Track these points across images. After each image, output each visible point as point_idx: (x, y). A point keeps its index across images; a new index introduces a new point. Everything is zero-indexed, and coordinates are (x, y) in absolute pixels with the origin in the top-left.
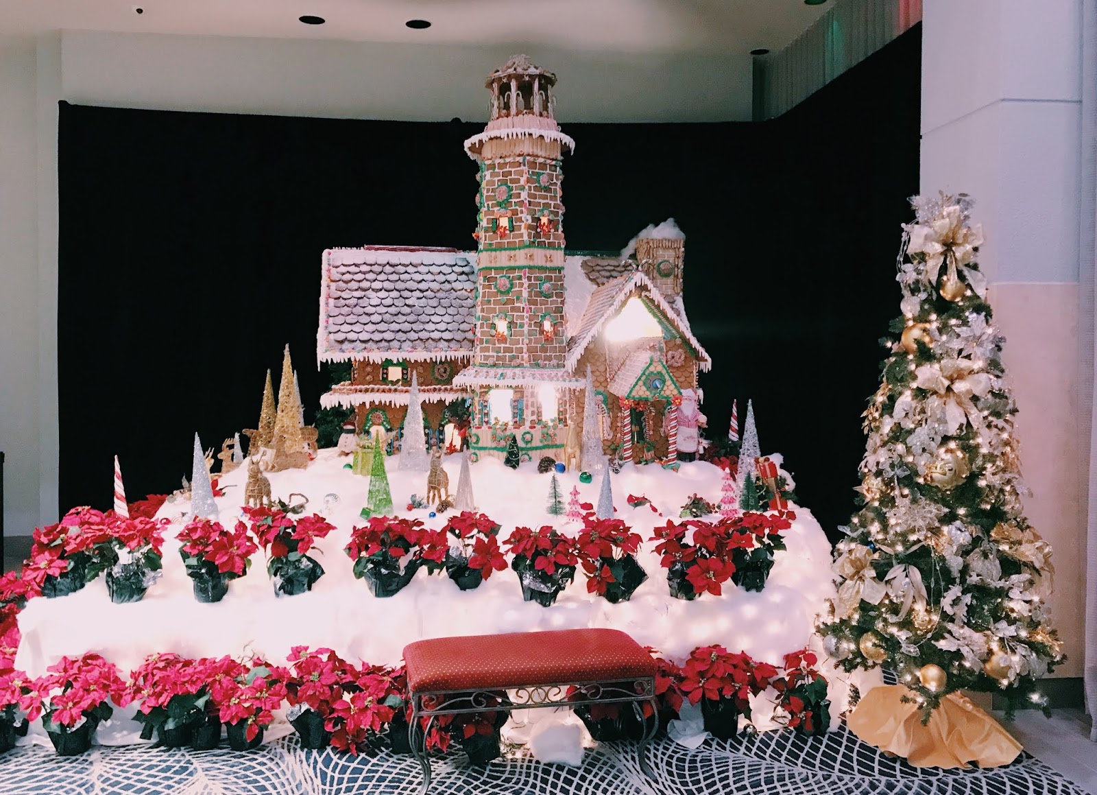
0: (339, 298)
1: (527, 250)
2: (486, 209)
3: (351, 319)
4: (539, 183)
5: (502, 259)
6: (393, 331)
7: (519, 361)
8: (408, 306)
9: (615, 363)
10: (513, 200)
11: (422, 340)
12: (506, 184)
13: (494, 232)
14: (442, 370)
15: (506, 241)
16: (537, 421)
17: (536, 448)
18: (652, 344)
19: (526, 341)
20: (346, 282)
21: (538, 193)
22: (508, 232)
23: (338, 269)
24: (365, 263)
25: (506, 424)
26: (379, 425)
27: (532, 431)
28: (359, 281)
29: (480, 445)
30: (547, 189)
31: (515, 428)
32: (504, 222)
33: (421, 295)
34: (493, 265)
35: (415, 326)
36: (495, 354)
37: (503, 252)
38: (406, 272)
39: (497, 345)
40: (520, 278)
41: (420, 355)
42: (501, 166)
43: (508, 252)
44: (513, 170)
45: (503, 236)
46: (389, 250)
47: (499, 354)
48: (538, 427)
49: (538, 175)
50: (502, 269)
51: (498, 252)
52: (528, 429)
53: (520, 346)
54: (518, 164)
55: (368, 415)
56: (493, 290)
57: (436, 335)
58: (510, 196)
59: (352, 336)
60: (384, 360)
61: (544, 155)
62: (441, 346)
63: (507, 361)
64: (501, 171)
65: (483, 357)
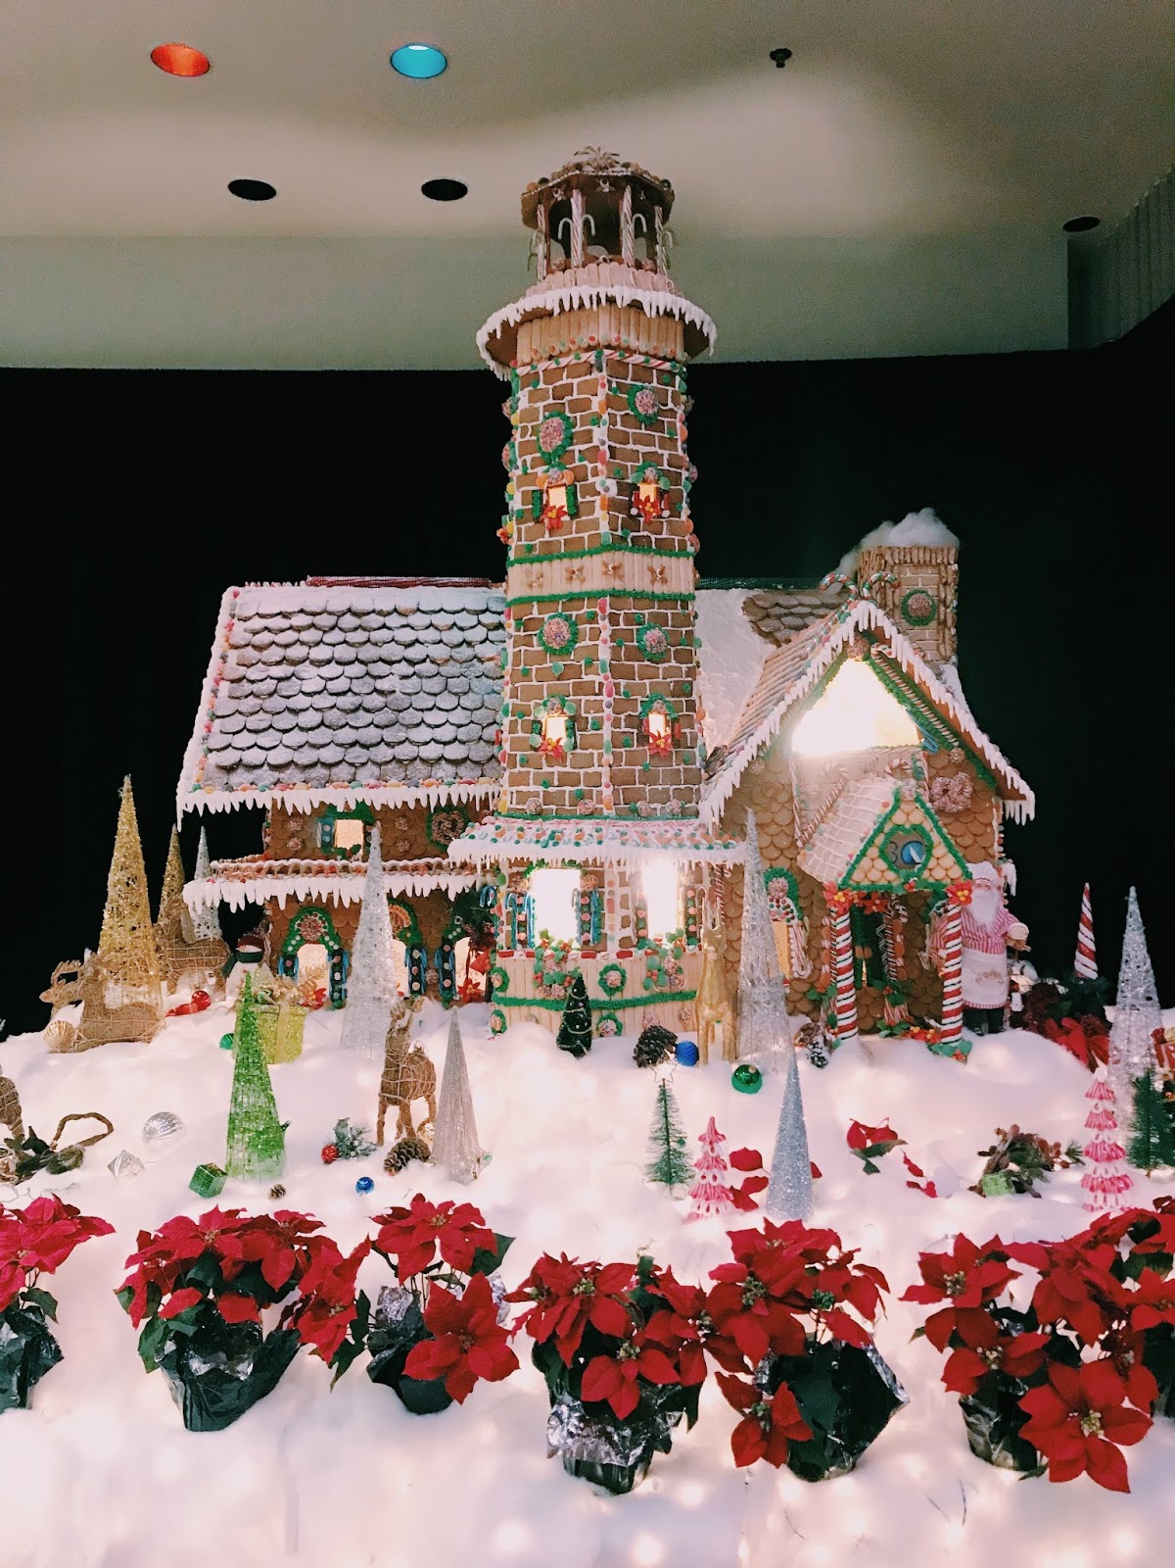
0: (240, 680)
1: (606, 556)
2: (519, 472)
3: (257, 721)
4: (635, 409)
5: (555, 578)
6: (342, 745)
7: (591, 804)
8: (381, 693)
9: (812, 806)
10: (577, 448)
11: (400, 761)
12: (561, 414)
13: (538, 521)
14: (447, 824)
15: (561, 539)
16: (635, 940)
17: (633, 1003)
18: (896, 762)
19: (608, 758)
20: (259, 648)
21: (631, 431)
22: (566, 518)
23: (250, 625)
24: (302, 611)
25: (566, 948)
26: (317, 942)
27: (625, 963)
28: (286, 646)
29: (510, 993)
30: (653, 423)
31: (584, 956)
32: (558, 498)
33: (410, 670)
34: (536, 592)
35: (389, 735)
36: (541, 789)
37: (556, 563)
38: (384, 626)
39: (546, 769)
40: (593, 618)
41: (393, 795)
42: (551, 375)
43: (566, 561)
44: (575, 381)
45: (555, 527)
46: (354, 585)
48: (638, 953)
49: (631, 391)
50: (554, 599)
51: (545, 563)
52: (613, 959)
53: (596, 769)
54: (585, 368)
55: (293, 921)
56: (535, 648)
57: (431, 751)
58: (570, 439)
59: (254, 756)
60: (316, 806)
61: (643, 349)
62: (440, 774)
63: (567, 803)
64: (551, 387)
65: (515, 795)
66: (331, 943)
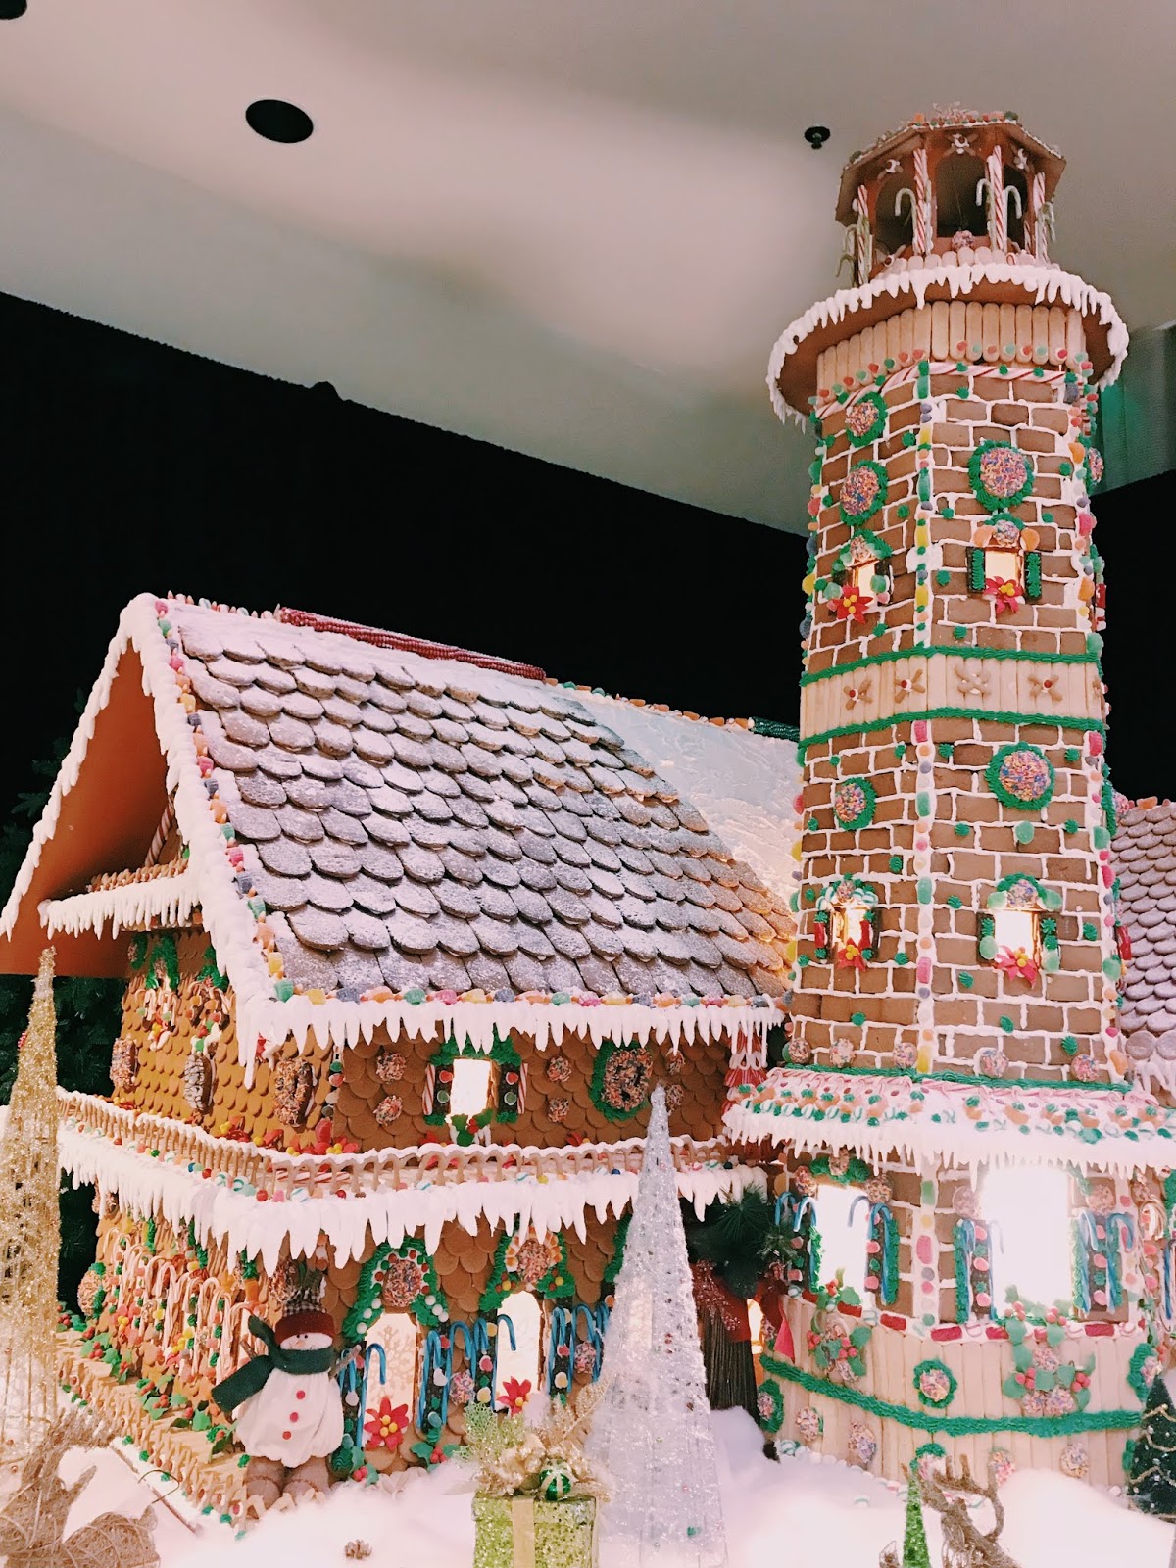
0: (249, 772)
1: (1092, 670)
3: (327, 855)
6: (499, 918)
7: (1089, 1064)
8: (502, 828)
10: (1039, 501)
11: (601, 957)
13: (970, 594)
15: (1018, 630)
20: (260, 717)
22: (1020, 600)
24: (304, 663)
25: (1058, 1317)
26: (404, 1308)
28: (309, 721)
29: (956, 1410)
31: (1092, 1331)
32: (1002, 567)
33: (520, 794)
34: (973, 703)
35: (558, 904)
36: (1000, 1032)
37: (1010, 665)
38: (444, 714)
39: (1003, 998)
40: (1070, 760)
42: (990, 387)
43: (1026, 667)
44: (1031, 406)
45: (1006, 609)
46: (357, 636)
47: (1016, 1034)
50: (1007, 720)
51: (991, 663)
53: (1090, 1003)
54: (1046, 391)
55: (367, 1269)
56: (974, 793)
58: (1033, 487)
59: (363, 928)
62: (667, 984)
63: (1048, 1057)
64: (990, 404)
65: (949, 1042)
66: (438, 1311)
